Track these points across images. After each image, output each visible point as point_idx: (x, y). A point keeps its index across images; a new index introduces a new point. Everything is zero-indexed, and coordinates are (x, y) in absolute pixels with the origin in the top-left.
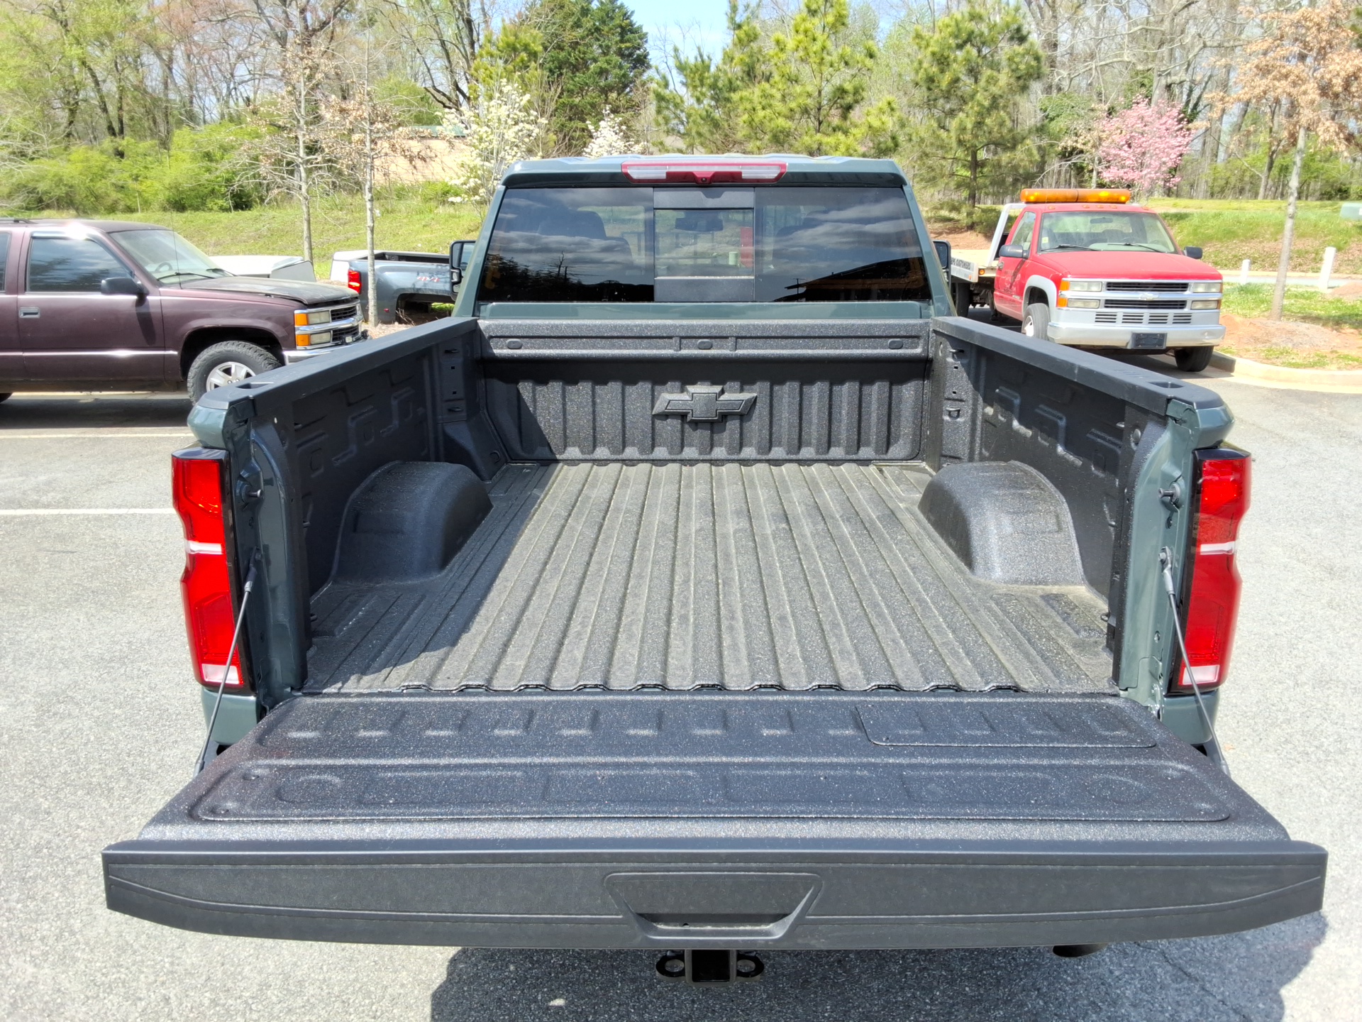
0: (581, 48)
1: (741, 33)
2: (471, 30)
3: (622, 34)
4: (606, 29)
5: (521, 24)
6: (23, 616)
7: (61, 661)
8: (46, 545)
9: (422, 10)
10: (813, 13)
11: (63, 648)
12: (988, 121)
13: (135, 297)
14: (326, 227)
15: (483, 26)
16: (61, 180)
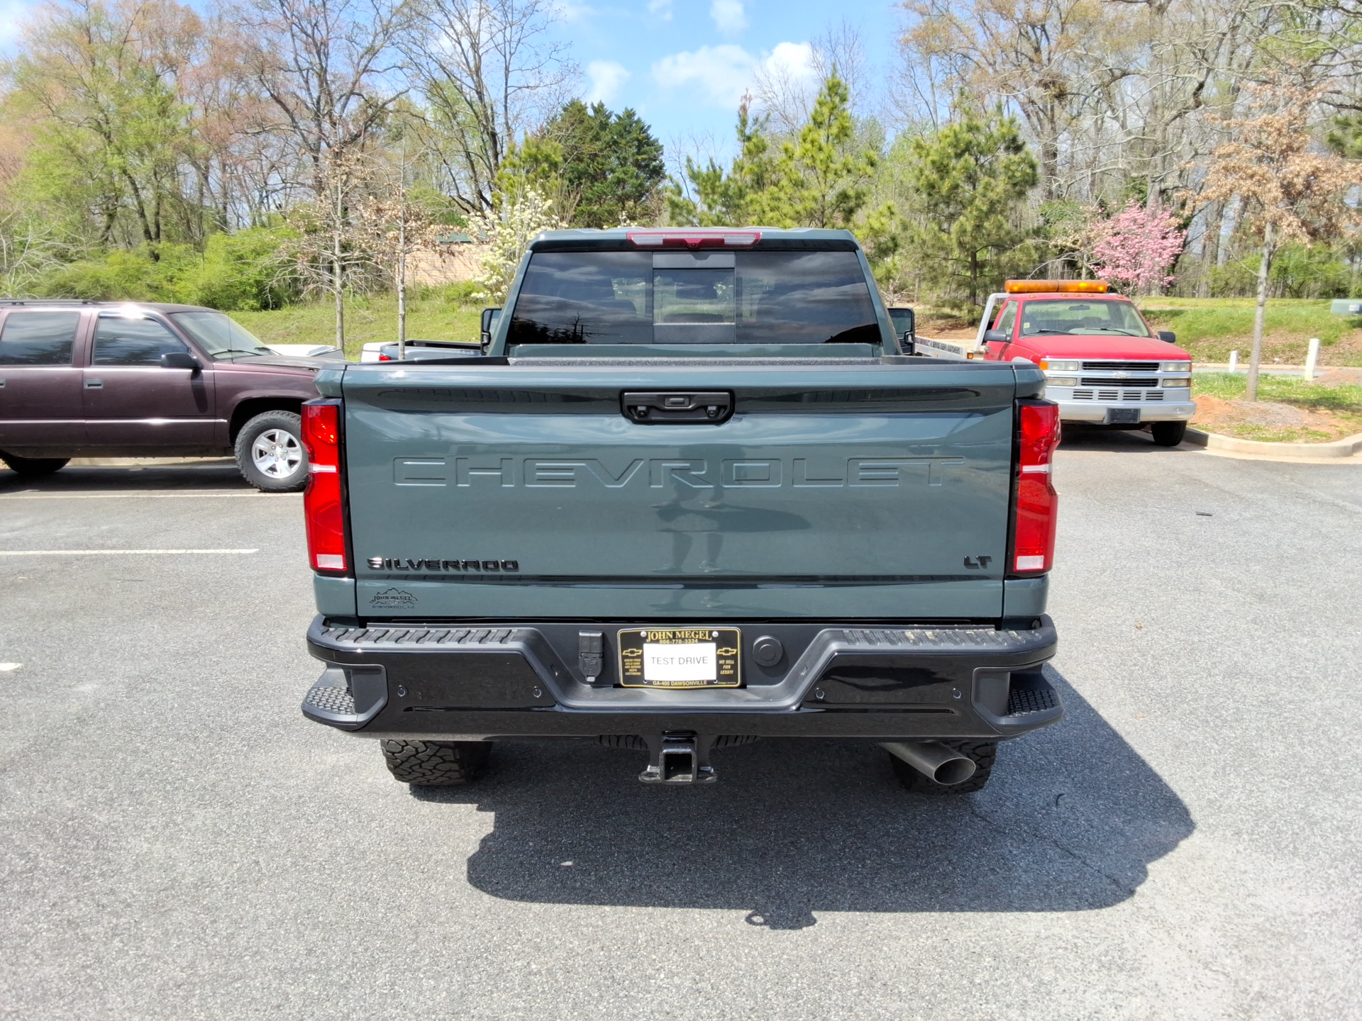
0: (600, 160)
1: (751, 145)
2: (495, 143)
3: (639, 147)
4: (623, 142)
5: (543, 137)
6: (104, 625)
7: (142, 655)
8: (116, 575)
9: (448, 125)
10: (819, 124)
11: (141, 646)
12: (986, 224)
13: (191, 371)
14: (353, 325)
15: (506, 139)
16: (98, 281)
